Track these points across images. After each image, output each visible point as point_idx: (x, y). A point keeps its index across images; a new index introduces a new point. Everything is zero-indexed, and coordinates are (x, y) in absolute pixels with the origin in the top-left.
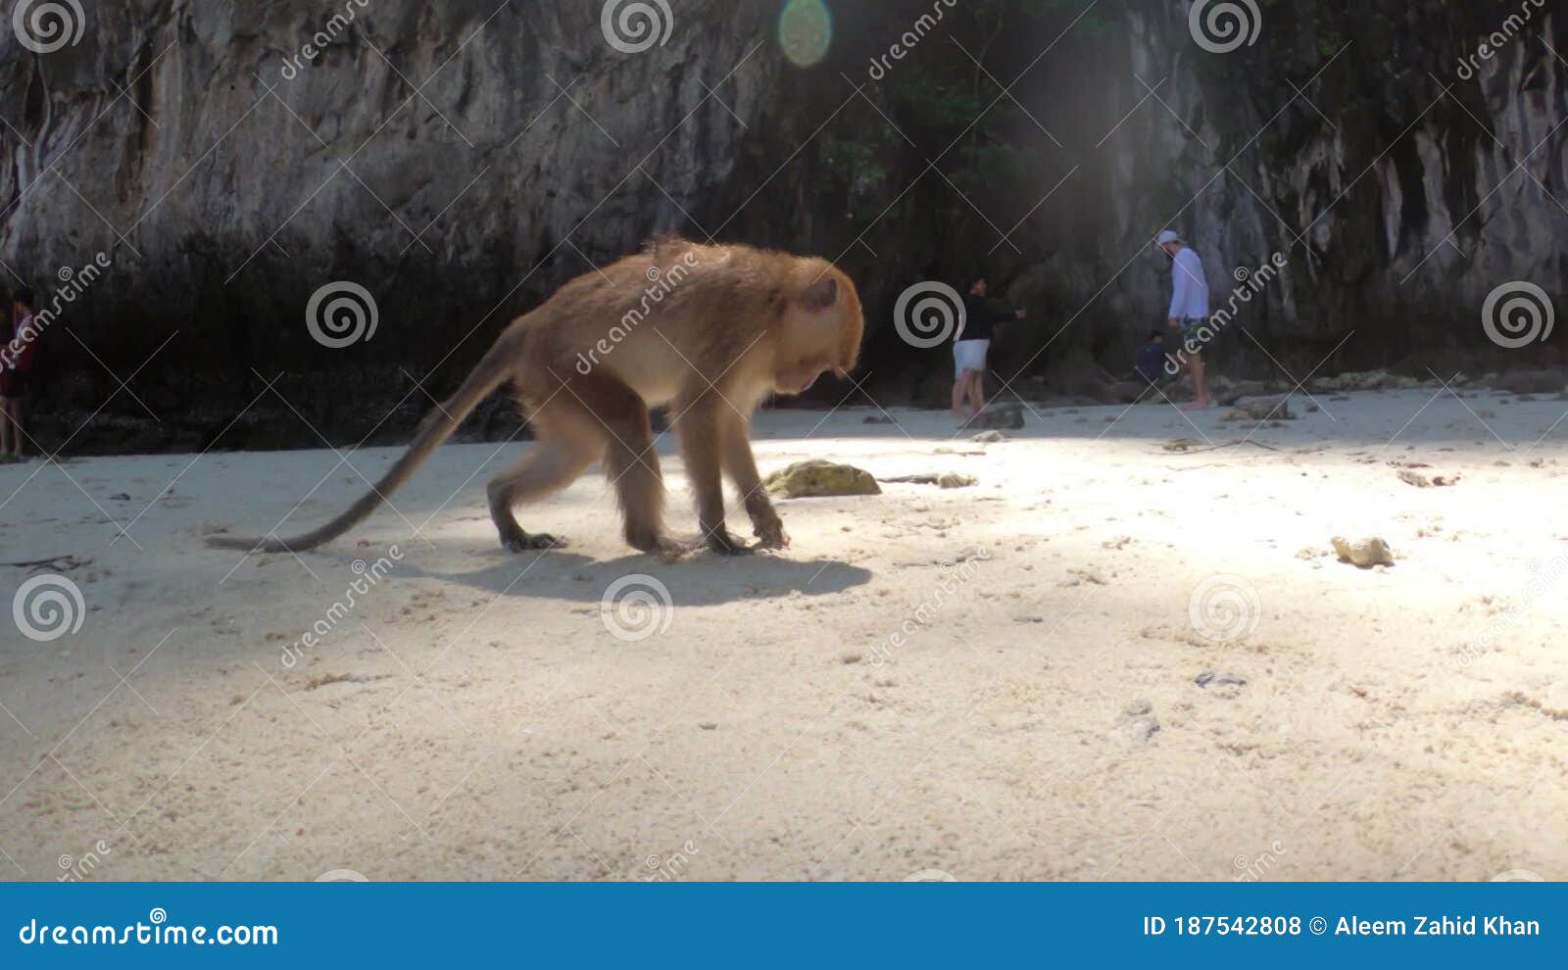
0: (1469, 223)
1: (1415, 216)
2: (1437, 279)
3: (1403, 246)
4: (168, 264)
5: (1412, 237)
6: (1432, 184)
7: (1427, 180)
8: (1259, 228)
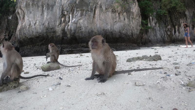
0: (179, 33)
1: (175, 32)
2: (177, 37)
3: (174, 34)
4: (101, 32)
5: (175, 34)
6: (177, 30)
7: (176, 29)
8: (163, 33)
